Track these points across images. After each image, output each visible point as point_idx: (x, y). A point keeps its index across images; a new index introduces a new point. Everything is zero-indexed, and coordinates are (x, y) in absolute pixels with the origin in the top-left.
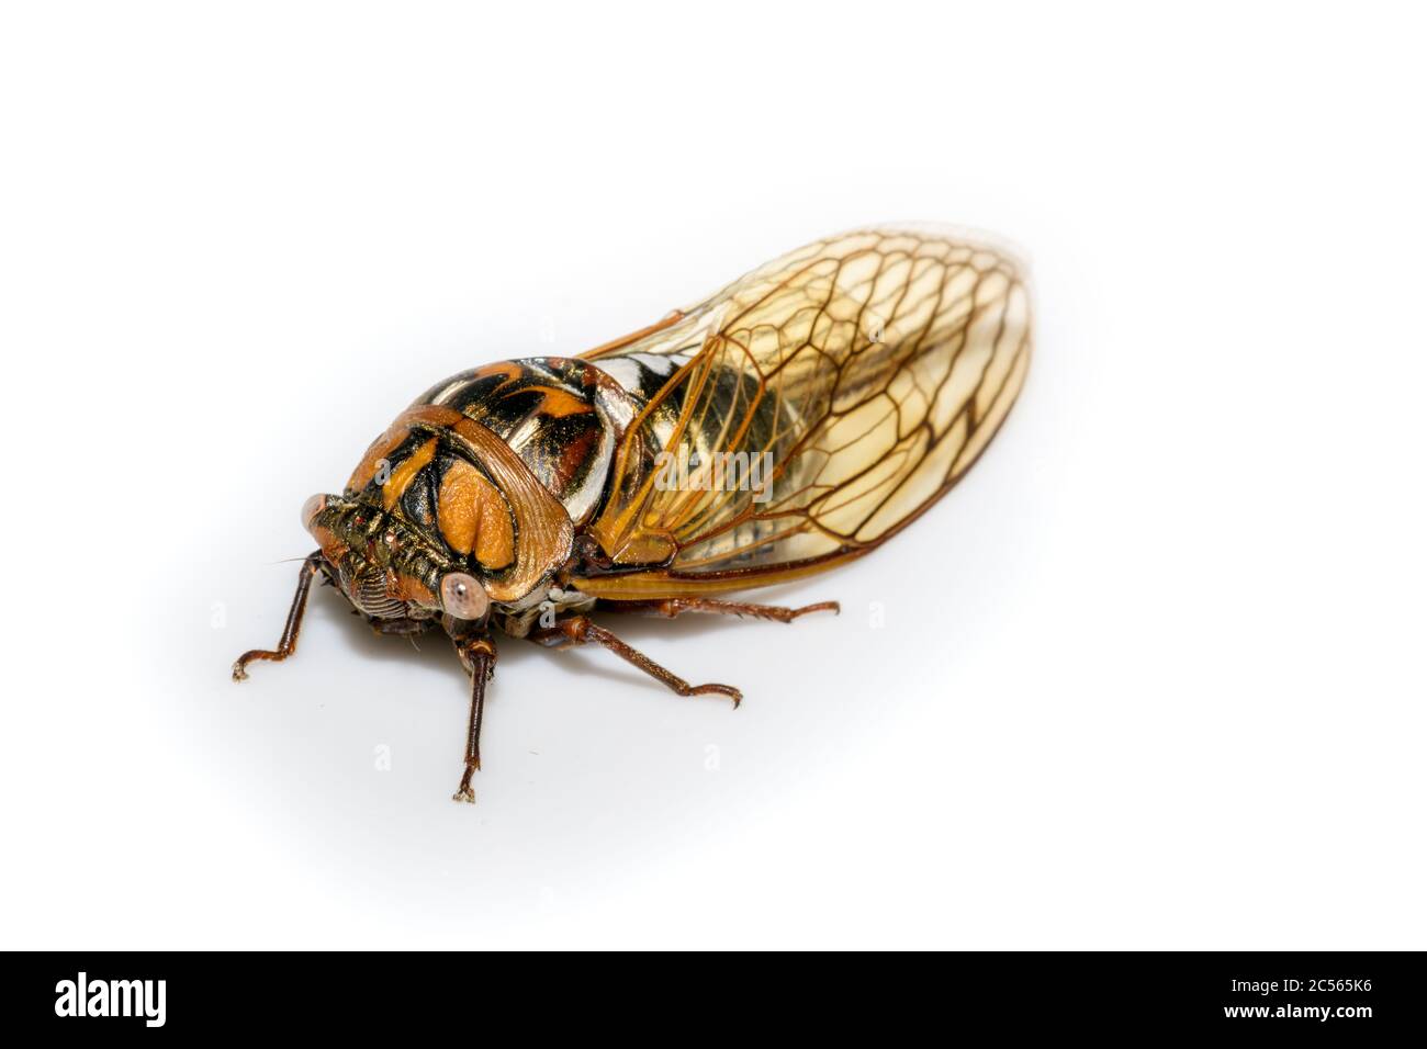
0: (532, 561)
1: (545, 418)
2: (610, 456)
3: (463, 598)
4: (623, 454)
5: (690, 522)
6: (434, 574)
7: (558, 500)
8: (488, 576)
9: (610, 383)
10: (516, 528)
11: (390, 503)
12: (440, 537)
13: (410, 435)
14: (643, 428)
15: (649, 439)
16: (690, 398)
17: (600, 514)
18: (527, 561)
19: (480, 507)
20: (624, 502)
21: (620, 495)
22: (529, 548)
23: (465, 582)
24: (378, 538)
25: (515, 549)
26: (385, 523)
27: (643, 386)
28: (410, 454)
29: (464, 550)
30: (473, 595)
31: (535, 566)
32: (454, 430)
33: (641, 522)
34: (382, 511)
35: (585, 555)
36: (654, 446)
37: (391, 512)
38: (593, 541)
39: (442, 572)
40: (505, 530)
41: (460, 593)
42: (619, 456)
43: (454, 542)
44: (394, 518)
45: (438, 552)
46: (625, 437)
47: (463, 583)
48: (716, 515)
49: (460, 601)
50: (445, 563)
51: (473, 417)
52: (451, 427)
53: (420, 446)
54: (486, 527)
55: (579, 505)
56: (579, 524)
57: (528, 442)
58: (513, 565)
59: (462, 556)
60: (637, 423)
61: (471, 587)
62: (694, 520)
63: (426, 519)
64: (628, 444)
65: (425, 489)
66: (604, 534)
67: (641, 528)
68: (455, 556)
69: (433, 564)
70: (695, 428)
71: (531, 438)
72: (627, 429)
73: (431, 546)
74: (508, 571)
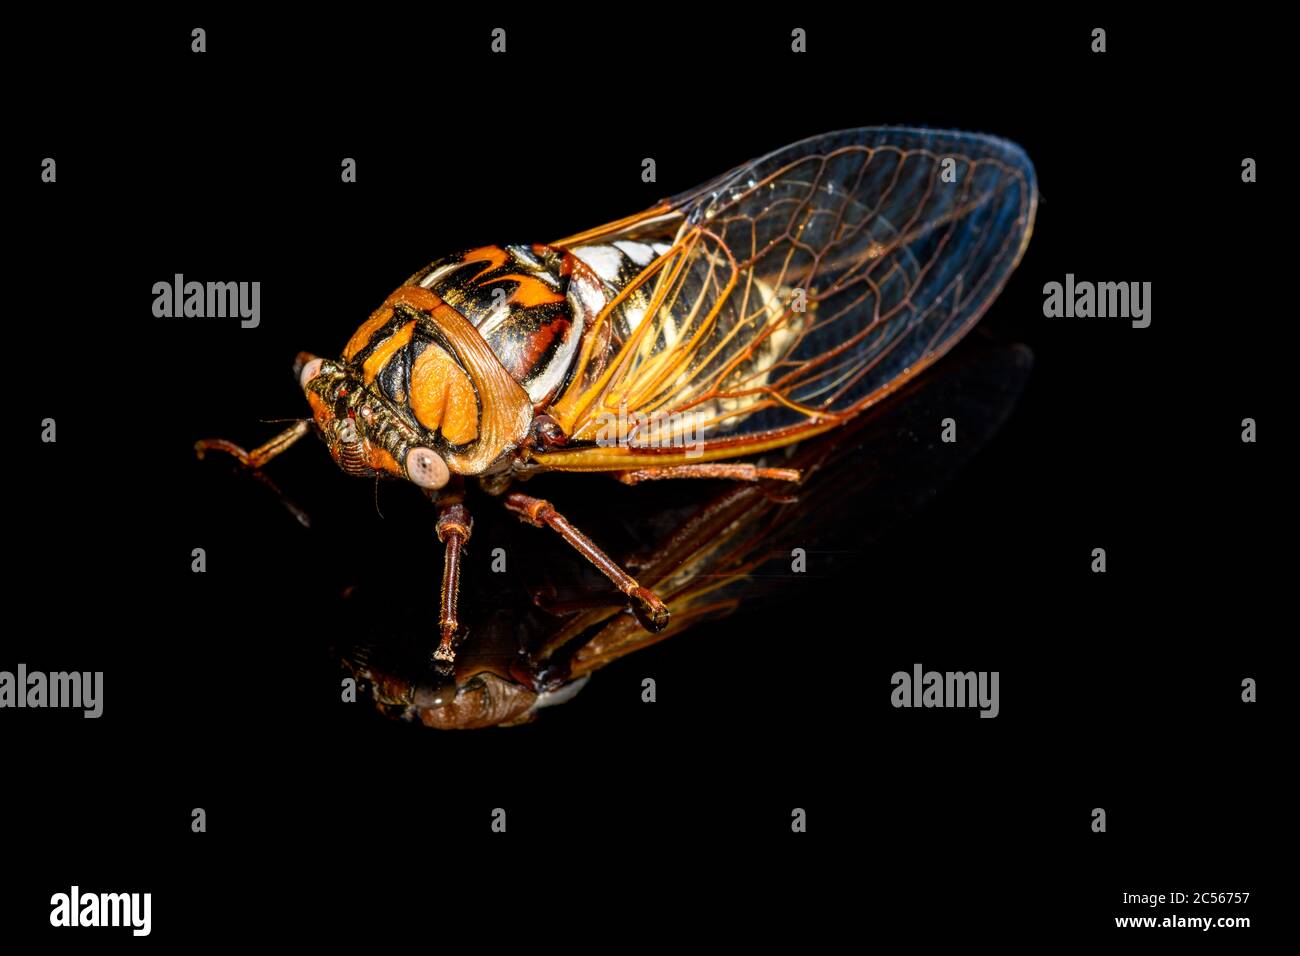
0: (493, 438)
1: (515, 307)
2: (576, 342)
3: (427, 470)
4: (589, 339)
5: (652, 401)
6: (404, 446)
7: (519, 383)
8: (452, 450)
9: (588, 272)
10: (480, 407)
11: (369, 379)
12: (411, 412)
13: (393, 318)
14: (616, 315)
15: (620, 324)
16: (662, 287)
17: (561, 396)
18: (489, 439)
19: (448, 387)
20: (587, 383)
21: (584, 378)
22: (491, 426)
23: (430, 456)
24: (357, 411)
25: (479, 427)
26: (363, 397)
27: (621, 275)
28: (391, 333)
29: (432, 426)
30: (435, 469)
31: (496, 442)
32: (431, 315)
33: (602, 403)
34: (362, 385)
35: (543, 433)
36: (624, 331)
37: (369, 387)
38: (551, 421)
39: (411, 446)
40: (469, 410)
41: (424, 466)
42: (586, 342)
43: (423, 418)
44: (371, 393)
45: (408, 427)
46: (593, 324)
47: (428, 457)
48: (678, 393)
49: (424, 472)
50: (414, 437)
51: (450, 302)
52: (428, 312)
53: (400, 327)
54: (452, 407)
55: (540, 388)
56: (540, 404)
57: (497, 329)
58: (476, 441)
59: (430, 431)
60: (608, 310)
61: (435, 461)
62: (657, 398)
63: (399, 397)
64: (596, 329)
65: (400, 369)
66: (563, 414)
67: (602, 407)
68: (424, 431)
69: (402, 438)
70: (665, 313)
71: (501, 325)
72: (598, 316)
73: (402, 422)
74: (470, 446)
